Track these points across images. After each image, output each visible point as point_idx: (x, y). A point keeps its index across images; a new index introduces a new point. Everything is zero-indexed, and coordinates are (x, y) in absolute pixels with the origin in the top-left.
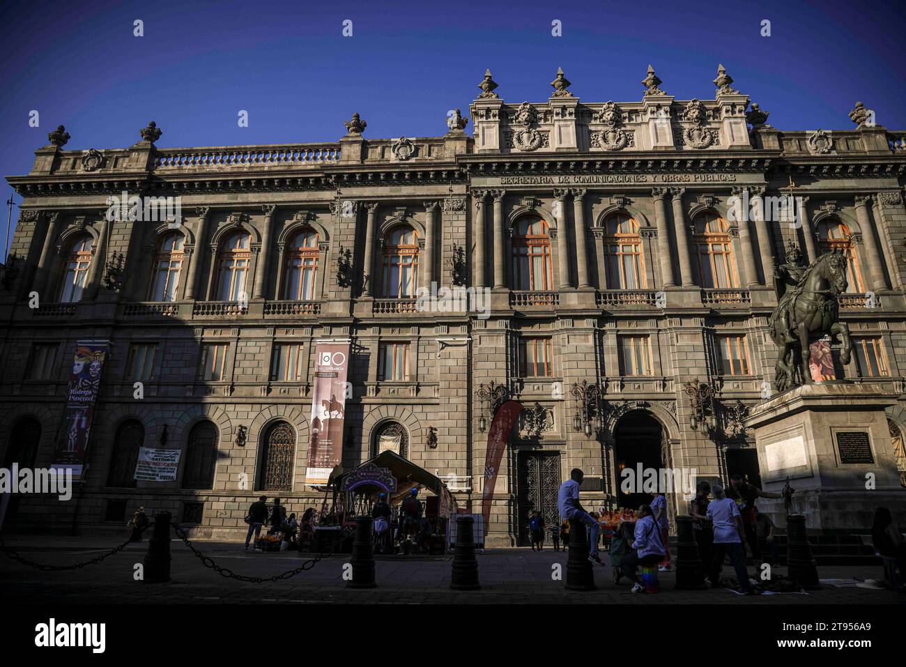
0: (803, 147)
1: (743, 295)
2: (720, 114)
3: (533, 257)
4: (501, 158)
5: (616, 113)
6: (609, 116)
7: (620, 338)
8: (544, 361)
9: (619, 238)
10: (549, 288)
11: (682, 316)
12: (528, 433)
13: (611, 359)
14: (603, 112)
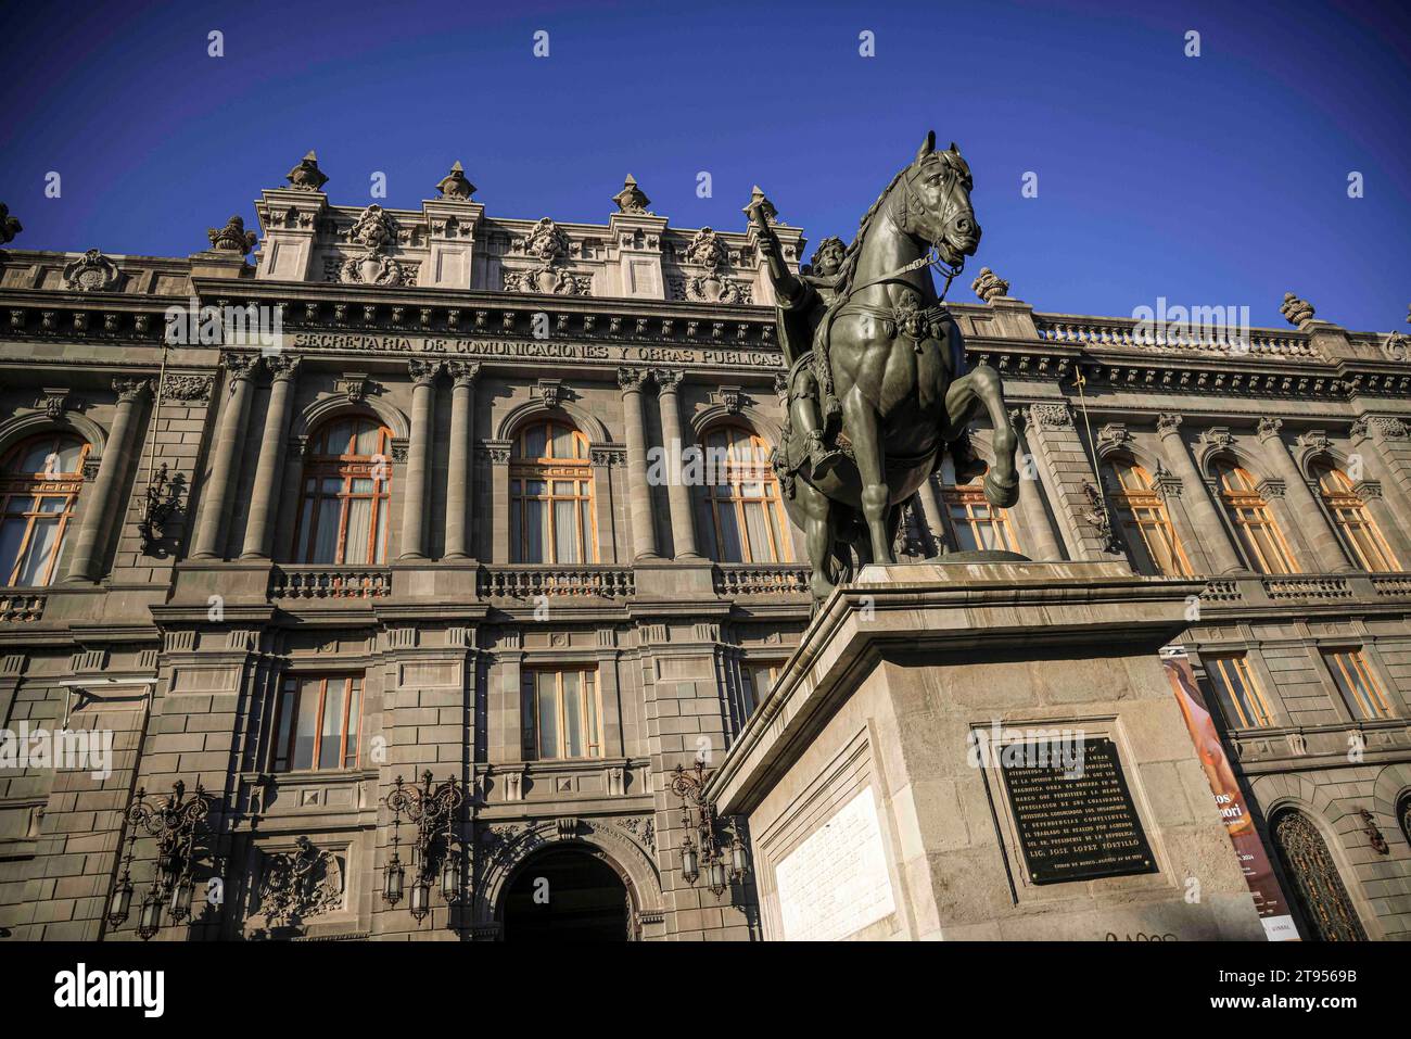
2: (754, 259)
3: (351, 500)
4: (298, 292)
5: (558, 239)
6: (543, 243)
7: (530, 672)
8: (341, 733)
9: (546, 467)
10: (380, 560)
11: (672, 621)
12: (268, 921)
13: (504, 722)
14: (533, 236)
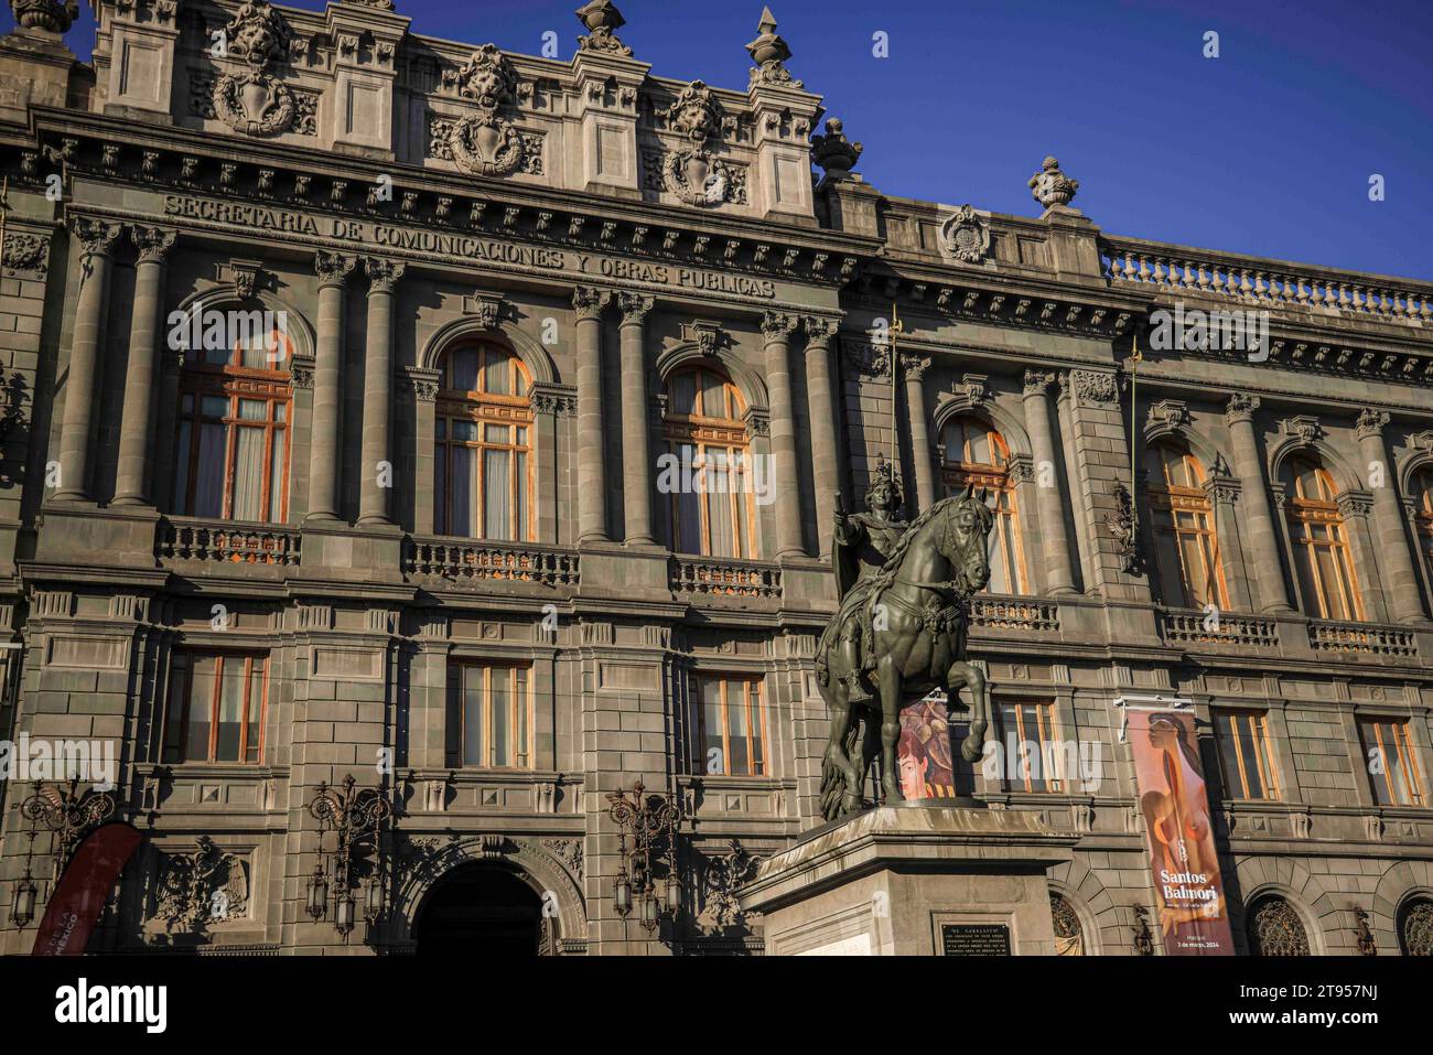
0: (929, 241)
1: (767, 580)
2: (753, 129)
3: (238, 428)
4: (174, 140)
5: (503, 77)
6: (484, 82)
7: (456, 665)
8: (239, 718)
9: (478, 404)
10: (277, 518)
11: (618, 620)
12: (169, 926)
13: (427, 720)
14: (470, 68)
